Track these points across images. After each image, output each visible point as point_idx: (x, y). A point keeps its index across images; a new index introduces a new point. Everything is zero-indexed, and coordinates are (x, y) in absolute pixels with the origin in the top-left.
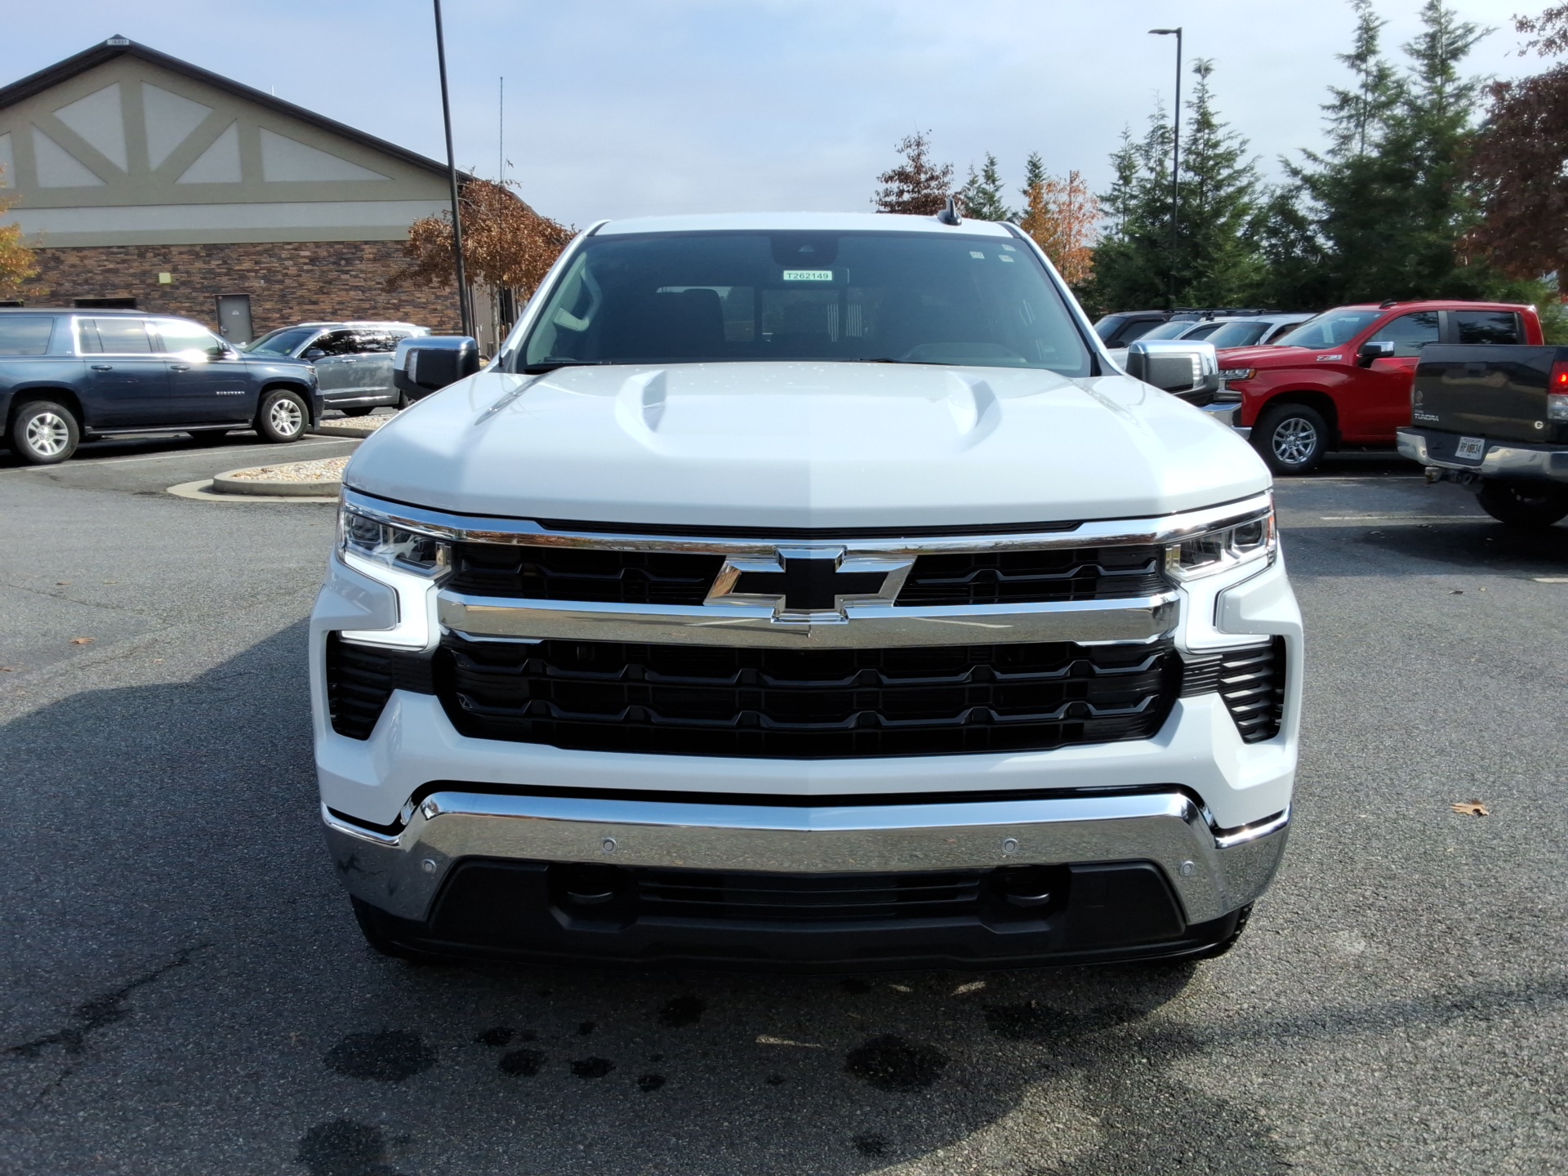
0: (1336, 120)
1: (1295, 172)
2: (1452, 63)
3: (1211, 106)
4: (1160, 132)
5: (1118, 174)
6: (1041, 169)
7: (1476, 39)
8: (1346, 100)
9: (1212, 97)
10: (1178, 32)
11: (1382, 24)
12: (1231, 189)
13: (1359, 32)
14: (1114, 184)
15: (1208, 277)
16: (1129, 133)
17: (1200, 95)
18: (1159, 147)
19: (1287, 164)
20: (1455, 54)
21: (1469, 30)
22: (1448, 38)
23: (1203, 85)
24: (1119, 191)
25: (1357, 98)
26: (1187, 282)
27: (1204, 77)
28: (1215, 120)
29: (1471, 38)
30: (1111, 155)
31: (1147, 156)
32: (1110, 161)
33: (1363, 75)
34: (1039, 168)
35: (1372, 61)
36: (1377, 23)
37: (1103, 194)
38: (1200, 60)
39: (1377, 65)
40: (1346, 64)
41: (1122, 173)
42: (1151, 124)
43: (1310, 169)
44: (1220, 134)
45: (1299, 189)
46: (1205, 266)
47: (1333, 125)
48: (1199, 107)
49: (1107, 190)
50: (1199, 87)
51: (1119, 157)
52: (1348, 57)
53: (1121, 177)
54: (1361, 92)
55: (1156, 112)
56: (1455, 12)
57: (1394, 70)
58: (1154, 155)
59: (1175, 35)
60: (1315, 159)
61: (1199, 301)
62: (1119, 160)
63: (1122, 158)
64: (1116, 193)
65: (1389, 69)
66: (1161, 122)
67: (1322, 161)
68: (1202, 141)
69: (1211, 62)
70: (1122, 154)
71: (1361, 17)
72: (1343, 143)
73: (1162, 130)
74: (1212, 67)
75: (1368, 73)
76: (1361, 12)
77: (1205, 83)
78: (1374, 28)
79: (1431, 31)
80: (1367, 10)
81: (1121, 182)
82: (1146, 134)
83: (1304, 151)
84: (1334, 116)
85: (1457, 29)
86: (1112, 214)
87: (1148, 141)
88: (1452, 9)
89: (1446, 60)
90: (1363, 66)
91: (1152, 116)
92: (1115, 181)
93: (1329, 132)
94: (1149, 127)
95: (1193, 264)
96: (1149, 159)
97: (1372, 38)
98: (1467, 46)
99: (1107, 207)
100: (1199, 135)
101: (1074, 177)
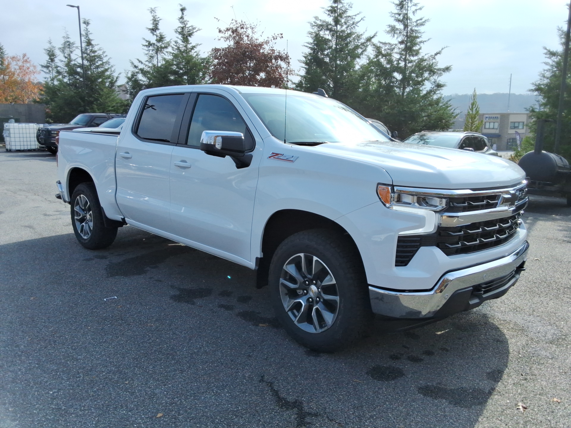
0: (148, 50)
1: (136, 67)
2: (189, 38)
3: (91, 37)
4: (68, 44)
5: (49, 57)
6: (4, 50)
7: (196, 31)
8: (150, 44)
9: (91, 34)
10: (78, 7)
11: (160, 20)
12: (102, 69)
13: (153, 21)
14: (47, 61)
15: (100, 101)
16: (51, 42)
17: (86, 32)
18: (68, 49)
19: (132, 63)
20: (190, 35)
21: (194, 29)
22: (187, 29)
23: (87, 29)
24: (50, 64)
25: (154, 44)
26: (92, 103)
27: (87, 26)
28: (93, 42)
29: (194, 31)
30: (45, 49)
31: (63, 51)
32: (44, 51)
33: (155, 37)
34: (2, 50)
35: (158, 32)
36: (158, 19)
37: (43, 64)
38: (85, 19)
39: (160, 33)
40: (150, 31)
41: (50, 57)
42: (64, 40)
43: (141, 66)
44: (96, 48)
45: (138, 73)
46: (98, 97)
47: (147, 52)
48: (86, 37)
49: (45, 63)
50: (86, 29)
51: (48, 51)
52: (150, 29)
53: (50, 59)
54: (155, 42)
55: (65, 35)
56: (188, 21)
57: (165, 36)
58: (66, 52)
59: (77, 8)
60: (142, 63)
61: (98, 110)
62: (48, 52)
63: (50, 51)
64: (48, 65)
65: (163, 35)
66: (68, 40)
67: (145, 64)
68: (89, 50)
69: (90, 21)
70: (49, 49)
71: (152, 16)
72: (150, 59)
73: (69, 43)
74: (90, 23)
75: (157, 36)
76: (152, 14)
77: (88, 28)
78: (158, 21)
79: (182, 26)
80: (155, 14)
81: (50, 60)
82: (62, 43)
83: (138, 60)
84: (147, 49)
85: (190, 27)
86: (47, 73)
87: (63, 46)
88: (188, 20)
89: (187, 36)
90: (155, 33)
91: (64, 37)
92: (47, 60)
93: (146, 54)
94: (63, 41)
95: (93, 96)
96: (65, 53)
97: (157, 24)
98: (193, 33)
99: (45, 70)
100: (88, 47)
101: (24, 55)
